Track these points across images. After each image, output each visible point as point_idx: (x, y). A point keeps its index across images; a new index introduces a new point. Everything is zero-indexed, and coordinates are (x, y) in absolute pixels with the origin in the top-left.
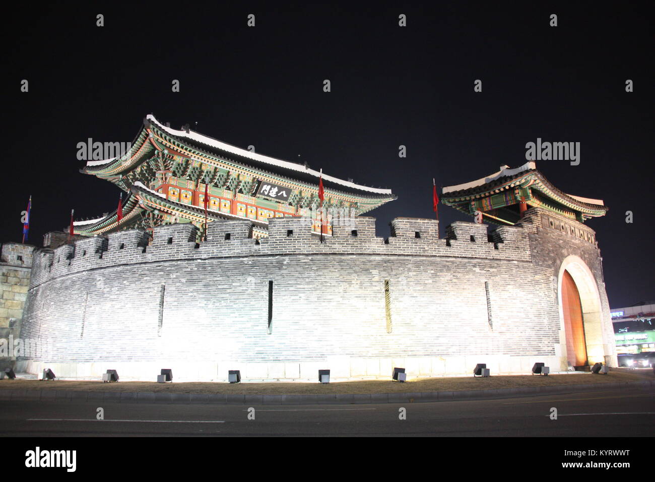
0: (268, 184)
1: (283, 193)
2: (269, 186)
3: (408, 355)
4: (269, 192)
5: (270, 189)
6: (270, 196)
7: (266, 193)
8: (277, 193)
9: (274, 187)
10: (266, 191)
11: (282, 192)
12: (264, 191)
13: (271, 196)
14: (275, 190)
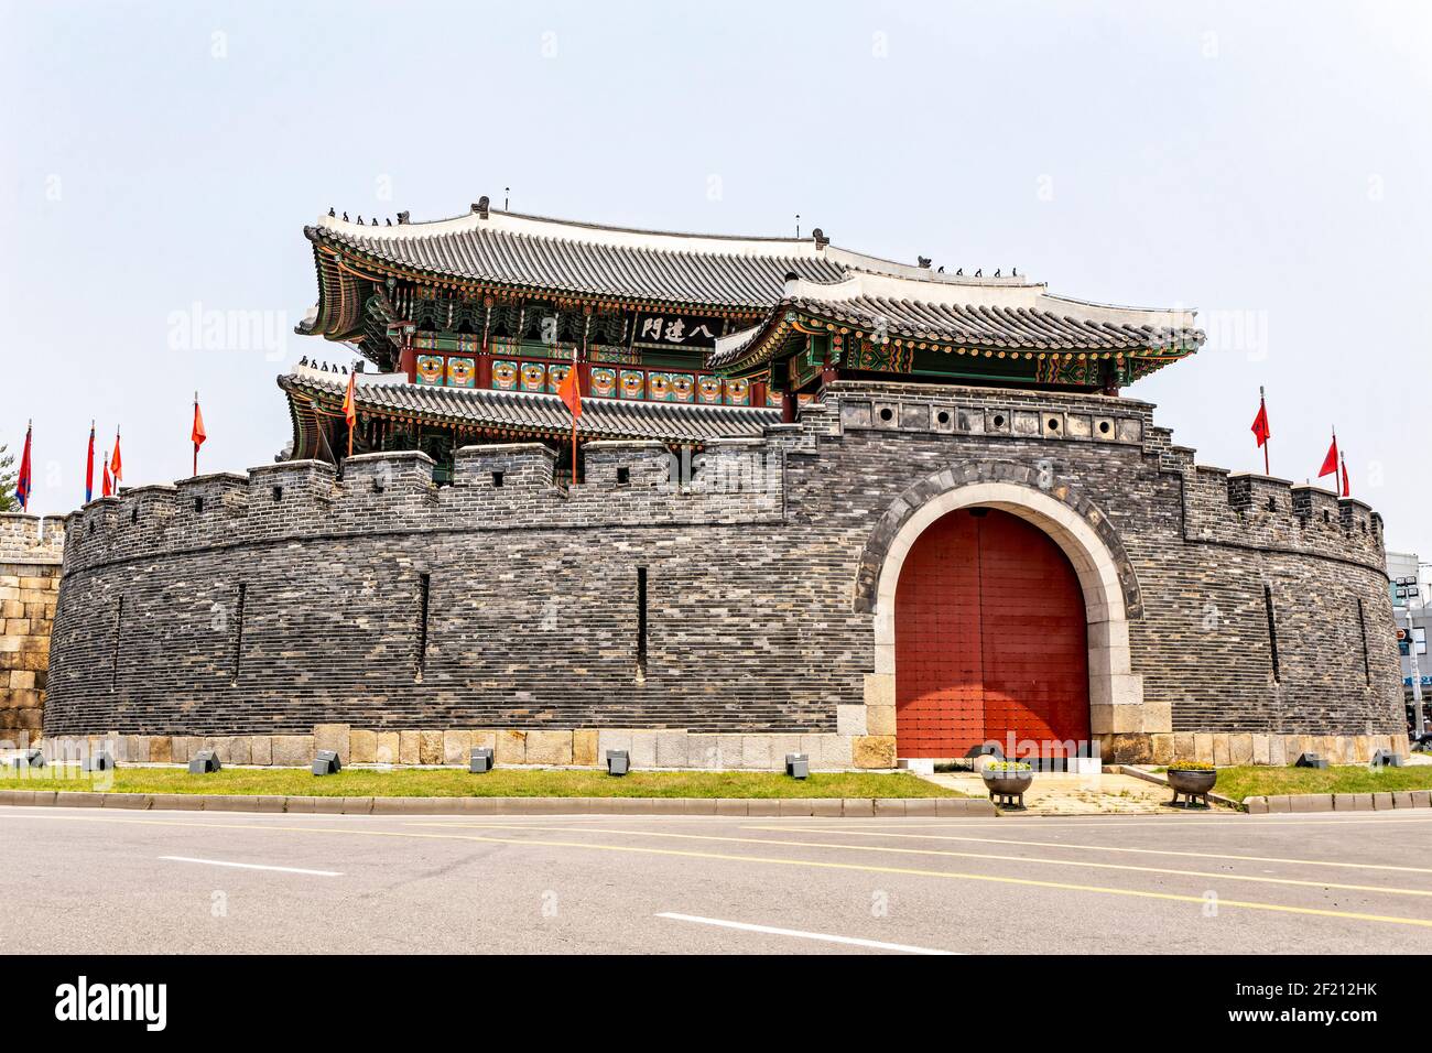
0: (655, 316)
1: (701, 331)
2: (660, 320)
3: (451, 726)
4: (663, 333)
5: (665, 326)
6: (668, 342)
7: (657, 337)
8: (685, 332)
9: (674, 321)
10: (655, 332)
11: (698, 329)
12: (648, 332)
13: (672, 339)
14: (679, 326)
